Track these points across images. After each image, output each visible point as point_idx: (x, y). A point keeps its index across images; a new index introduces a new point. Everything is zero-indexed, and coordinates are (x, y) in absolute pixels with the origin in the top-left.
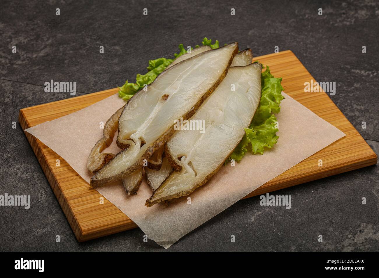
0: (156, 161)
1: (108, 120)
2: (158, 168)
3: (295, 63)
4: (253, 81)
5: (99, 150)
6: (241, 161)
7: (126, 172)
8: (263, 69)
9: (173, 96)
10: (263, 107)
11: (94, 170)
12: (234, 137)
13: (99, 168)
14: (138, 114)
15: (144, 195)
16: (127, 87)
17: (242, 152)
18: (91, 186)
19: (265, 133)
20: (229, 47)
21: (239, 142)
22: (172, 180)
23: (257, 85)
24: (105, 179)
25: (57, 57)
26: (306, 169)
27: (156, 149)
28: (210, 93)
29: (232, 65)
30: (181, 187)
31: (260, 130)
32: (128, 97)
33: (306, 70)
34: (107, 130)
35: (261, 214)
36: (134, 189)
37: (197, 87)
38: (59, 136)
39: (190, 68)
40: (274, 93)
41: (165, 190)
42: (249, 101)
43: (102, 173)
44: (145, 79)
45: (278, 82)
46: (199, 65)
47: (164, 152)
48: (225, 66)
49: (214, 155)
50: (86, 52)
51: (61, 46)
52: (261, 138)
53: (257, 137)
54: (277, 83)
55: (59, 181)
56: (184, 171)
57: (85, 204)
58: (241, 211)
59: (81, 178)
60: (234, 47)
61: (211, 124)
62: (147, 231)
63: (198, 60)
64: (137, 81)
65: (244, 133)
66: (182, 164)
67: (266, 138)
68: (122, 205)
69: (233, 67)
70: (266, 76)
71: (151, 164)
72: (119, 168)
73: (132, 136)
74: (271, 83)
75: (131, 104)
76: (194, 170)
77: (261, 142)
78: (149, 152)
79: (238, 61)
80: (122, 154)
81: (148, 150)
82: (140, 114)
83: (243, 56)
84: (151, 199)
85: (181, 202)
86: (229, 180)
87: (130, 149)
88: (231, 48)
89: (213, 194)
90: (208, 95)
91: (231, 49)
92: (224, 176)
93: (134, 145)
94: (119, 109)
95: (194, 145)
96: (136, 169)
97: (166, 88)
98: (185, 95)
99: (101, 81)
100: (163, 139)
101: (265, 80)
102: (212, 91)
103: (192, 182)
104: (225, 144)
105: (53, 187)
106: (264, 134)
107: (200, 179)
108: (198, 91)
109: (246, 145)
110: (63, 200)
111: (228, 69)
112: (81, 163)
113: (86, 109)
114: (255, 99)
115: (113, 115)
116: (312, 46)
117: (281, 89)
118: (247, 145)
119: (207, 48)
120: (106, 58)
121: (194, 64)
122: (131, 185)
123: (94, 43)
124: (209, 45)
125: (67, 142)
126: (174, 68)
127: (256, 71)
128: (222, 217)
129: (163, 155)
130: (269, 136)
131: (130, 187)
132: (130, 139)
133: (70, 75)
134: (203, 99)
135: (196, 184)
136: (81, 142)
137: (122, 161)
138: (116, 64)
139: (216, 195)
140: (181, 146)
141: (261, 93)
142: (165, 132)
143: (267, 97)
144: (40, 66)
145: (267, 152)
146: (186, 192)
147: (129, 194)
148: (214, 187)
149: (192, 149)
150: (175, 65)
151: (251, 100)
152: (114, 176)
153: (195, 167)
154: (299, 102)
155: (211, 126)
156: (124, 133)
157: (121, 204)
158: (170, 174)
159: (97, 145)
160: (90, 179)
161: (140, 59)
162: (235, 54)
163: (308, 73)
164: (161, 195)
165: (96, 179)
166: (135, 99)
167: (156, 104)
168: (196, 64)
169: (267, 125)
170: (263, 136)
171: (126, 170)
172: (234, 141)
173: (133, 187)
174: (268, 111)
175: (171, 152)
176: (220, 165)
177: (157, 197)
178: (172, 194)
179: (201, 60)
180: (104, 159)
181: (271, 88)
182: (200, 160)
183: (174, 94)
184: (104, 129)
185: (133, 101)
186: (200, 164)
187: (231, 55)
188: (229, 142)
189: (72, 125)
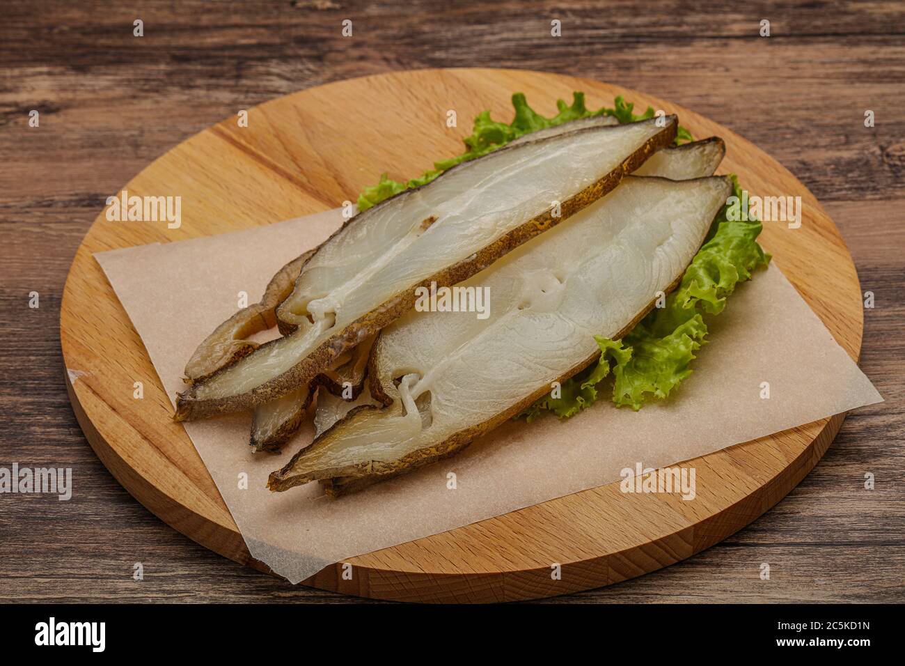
0: (351, 376)
1: (292, 262)
4: (688, 222)
5: (235, 330)
7: (262, 391)
9: (444, 223)
11: (199, 376)
12: (569, 351)
13: (211, 374)
14: (355, 256)
19: (663, 357)
21: (576, 365)
22: (354, 430)
24: (212, 400)
27: (351, 344)
28: (539, 227)
30: (374, 450)
31: (656, 350)
34: (278, 286)
36: (271, 438)
37: (510, 210)
39: (522, 163)
40: (722, 261)
41: (326, 453)
42: (651, 267)
43: (210, 387)
45: (745, 235)
46: (550, 157)
48: (609, 168)
49: (496, 386)
52: (651, 369)
53: (645, 365)
54: (742, 235)
60: (661, 127)
61: (520, 308)
63: (558, 145)
66: (398, 394)
67: (662, 370)
68: (223, 469)
69: (642, 177)
71: (332, 382)
72: (252, 379)
73: (311, 306)
74: (727, 234)
78: (330, 349)
80: (274, 346)
81: (327, 345)
82: (359, 256)
91: (652, 130)
93: (309, 328)
95: (449, 352)
96: (288, 388)
98: (470, 225)
100: (372, 321)
103: (410, 441)
104: (535, 363)
106: (660, 360)
107: (433, 437)
108: (510, 219)
111: (620, 179)
114: (670, 267)
117: (749, 253)
118: (599, 380)
121: (540, 155)
126: (495, 156)
127: (711, 198)
132: (305, 313)
135: (416, 448)
140: (414, 347)
141: (695, 255)
142: (381, 304)
143: (700, 267)
146: (382, 464)
147: (254, 449)
148: (469, 470)
149: (440, 361)
151: (659, 268)
153: (433, 409)
155: (516, 312)
156: (300, 297)
160: (177, 396)
162: (659, 144)
165: (192, 399)
166: (369, 218)
167: (402, 236)
168: (546, 154)
169: (676, 338)
170: (657, 365)
171: (265, 386)
172: (566, 361)
173: (269, 434)
174: (683, 302)
175: (381, 359)
176: (503, 414)
177: (300, 468)
178: (342, 464)
179: (563, 147)
180: (235, 354)
181: (721, 247)
182: (456, 392)
183: (448, 219)
184: (272, 281)
185: (360, 222)
186: (449, 400)
187: (642, 145)
188: (549, 360)
189: (206, 260)
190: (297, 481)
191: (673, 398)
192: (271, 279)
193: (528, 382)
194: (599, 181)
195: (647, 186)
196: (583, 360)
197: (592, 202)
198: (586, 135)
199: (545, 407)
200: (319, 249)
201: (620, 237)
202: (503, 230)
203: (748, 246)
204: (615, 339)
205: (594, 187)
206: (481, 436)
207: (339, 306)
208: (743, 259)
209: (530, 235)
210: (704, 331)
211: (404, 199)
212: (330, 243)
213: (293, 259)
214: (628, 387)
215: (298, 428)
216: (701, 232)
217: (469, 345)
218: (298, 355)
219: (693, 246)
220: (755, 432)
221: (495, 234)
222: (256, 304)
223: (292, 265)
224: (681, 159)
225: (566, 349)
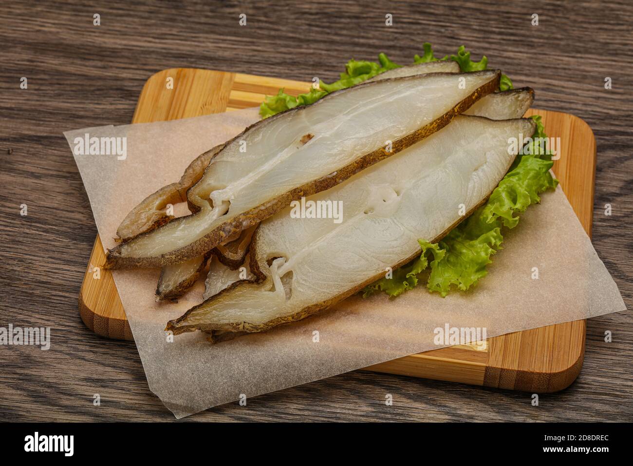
0: (233, 251)
1: (206, 153)
5: (157, 203)
7: (169, 257)
9: (317, 142)
11: (126, 237)
12: (397, 250)
14: (250, 156)
17: (405, 282)
18: (107, 264)
19: (469, 257)
21: (403, 261)
22: (235, 297)
24: (131, 258)
27: (237, 230)
28: (387, 153)
29: (471, 113)
30: (247, 314)
31: (464, 251)
34: (194, 171)
36: (171, 291)
37: (366, 137)
39: (381, 97)
40: (520, 188)
41: (212, 311)
42: (467, 189)
43: (132, 247)
45: (540, 168)
46: (402, 95)
49: (341, 272)
52: (459, 265)
54: (538, 169)
56: (268, 286)
60: (487, 79)
61: (366, 213)
62: (153, 377)
66: (270, 272)
67: (466, 268)
69: (469, 116)
71: (222, 254)
72: (162, 246)
73: (213, 194)
74: (527, 166)
75: (252, 133)
77: (455, 271)
78: (221, 232)
80: (182, 222)
81: (220, 228)
82: (254, 157)
83: (511, 100)
84: (178, 321)
87: (198, 217)
88: (481, 79)
89: (307, 344)
90: (380, 158)
91: (480, 82)
93: (209, 211)
95: (310, 243)
96: (188, 257)
97: (320, 122)
98: (336, 146)
100: (254, 216)
103: (274, 310)
104: (372, 257)
106: (465, 260)
107: (291, 308)
108: (363, 145)
109: (418, 270)
111: (451, 118)
112: (116, 216)
114: (481, 188)
117: (541, 182)
118: (420, 272)
121: (395, 92)
122: (170, 283)
125: (116, 170)
126: (364, 87)
130: (471, 268)
131: (167, 286)
132: (208, 198)
135: (277, 316)
137: (173, 235)
139: (310, 348)
140: (284, 237)
141: (502, 180)
142: (262, 203)
143: (503, 191)
146: (251, 325)
149: (302, 249)
151: (473, 189)
152: (147, 258)
153: (295, 286)
155: (362, 215)
156: (207, 184)
159: (160, 193)
162: (485, 92)
164: (200, 318)
165: (118, 255)
166: (265, 126)
167: (286, 147)
168: (399, 92)
169: (480, 244)
170: (463, 263)
171: (171, 254)
172: (394, 257)
173: (170, 288)
174: (487, 218)
175: (260, 244)
176: (343, 294)
177: (191, 320)
178: (220, 321)
179: (413, 87)
180: (155, 223)
181: (521, 176)
182: (311, 274)
183: (320, 138)
184: (190, 166)
185: (258, 129)
186: (305, 280)
187: (472, 93)
188: (382, 255)
189: (145, 142)
190: (188, 329)
191: (472, 290)
192: (189, 165)
193: (365, 271)
194: (435, 121)
195: (471, 123)
196: (408, 257)
197: (428, 136)
198: (432, 78)
199: (377, 288)
200: (226, 146)
201: (446, 162)
202: (359, 154)
203: (540, 178)
204: (433, 242)
205: (431, 125)
206: (326, 309)
207: (233, 198)
208: (536, 187)
209: (379, 159)
210: (500, 240)
211: (292, 114)
212: (235, 143)
213: (207, 151)
214: (440, 277)
215: (192, 285)
216: (508, 162)
217: (325, 238)
218: (198, 232)
219: (501, 173)
220: (529, 324)
221: (353, 156)
222: (176, 183)
223: (206, 155)
224: (501, 102)
225: (396, 247)
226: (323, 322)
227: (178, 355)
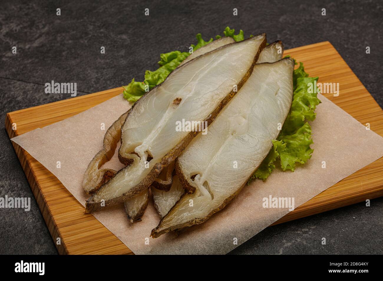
0: (165, 180)
2: (167, 189)
3: (334, 57)
4: (283, 81)
5: (97, 165)
6: (267, 180)
7: (128, 194)
8: (296, 66)
9: (187, 101)
10: (296, 114)
11: (91, 190)
12: (260, 151)
13: (97, 188)
14: (144, 121)
15: (150, 222)
16: (134, 87)
17: (269, 169)
18: (87, 210)
19: (297, 145)
20: (256, 40)
21: (265, 157)
22: (184, 205)
23: (288, 86)
25: (54, 48)
26: (346, 190)
27: (165, 166)
28: (231, 96)
29: (259, 62)
30: (195, 213)
31: (291, 142)
32: (134, 99)
33: (347, 66)
34: (108, 140)
35: (291, 246)
36: (138, 214)
37: (215, 90)
38: (51, 148)
39: (207, 66)
40: (309, 97)
41: (174, 217)
42: (278, 105)
43: (100, 195)
44: (155, 77)
46: (219, 62)
47: (174, 170)
48: (249, 64)
49: (235, 173)
50: (88, 42)
51: (59, 35)
52: (292, 151)
53: (287, 149)
55: (48, 204)
56: (199, 194)
57: (79, 233)
58: (267, 242)
59: (75, 199)
60: (261, 40)
61: (232, 135)
63: (218, 55)
64: (146, 79)
65: (271, 145)
66: (196, 184)
67: (298, 151)
68: (123, 234)
69: (259, 64)
70: (299, 75)
71: (159, 183)
72: (120, 188)
73: (137, 149)
74: (305, 83)
75: (137, 108)
76: (210, 192)
77: (292, 155)
78: (156, 169)
79: (266, 56)
80: (125, 171)
81: (155, 168)
82: (147, 121)
83: (272, 50)
84: (157, 228)
85: (194, 230)
86: (253, 204)
87: (134, 165)
89: (233, 220)
91: (258, 42)
92: (246, 199)
93: (139, 160)
94: (123, 114)
95: (210, 161)
96: (140, 191)
97: (178, 90)
98: (201, 100)
99: (104, 78)
100: (173, 154)
101: (298, 79)
102: (233, 95)
103: (208, 207)
104: (248, 159)
105: (42, 210)
106: (295, 146)
107: (217, 203)
108: (217, 94)
109: (274, 160)
110: (53, 227)
111: (253, 67)
112: (76, 181)
113: (85, 113)
114: (285, 103)
115: (115, 122)
116: (354, 36)
118: (275, 160)
119: (229, 41)
120: (110, 49)
121: (213, 61)
122: (134, 210)
123: (98, 31)
124: (231, 36)
125: (60, 154)
126: (189, 64)
127: (288, 68)
128: (244, 249)
129: (173, 173)
130: (302, 150)
131: (134, 212)
132: (134, 153)
133: (68, 69)
134: (223, 104)
135: (212, 209)
136: (77, 154)
137: (124, 180)
138: (122, 57)
139: (236, 223)
140: (195, 162)
141: (293, 95)
142: (176, 145)
143: (299, 101)
144: (34, 59)
145: (298, 168)
146: (200, 219)
147: (132, 221)
148: (234, 213)
149: (208, 166)
150: (191, 61)
151: (281, 105)
152: (114, 199)
153: (212, 189)
154: (338, 106)
155: (231, 137)
157: (122, 232)
158: (182, 197)
159: (96, 158)
160: (86, 202)
161: (150, 51)
162: (262, 48)
163: (349, 70)
164: (169, 223)
165: (93, 202)
166: (142, 102)
167: (166, 110)
168: (216, 60)
169: (299, 135)
170: (295, 149)
172: (259, 156)
173: (136, 213)
175: (183, 170)
176: (242, 186)
177: (165, 226)
178: (182, 222)
180: (103, 176)
181: (304, 90)
182: (218, 179)
183: (188, 98)
184: (104, 138)
185: (139, 105)
186: (217, 184)
187: (258, 50)
188: (253, 156)
189: (67, 133)
190: (164, 232)
193: (248, 169)
194: (248, 71)
196: (267, 154)
197: (247, 81)
198: (228, 48)
199: (254, 177)
201: (260, 93)
202: (218, 101)
205: (247, 73)
207: (150, 148)
209: (228, 101)
212: (129, 117)
213: (110, 127)
216: (290, 84)
217: (217, 156)
219: (290, 92)
220: (348, 172)
221: (215, 103)
222: (102, 150)
223: (111, 129)
224: (268, 52)
225: (258, 150)
226: (234, 205)
227: (162, 250)
